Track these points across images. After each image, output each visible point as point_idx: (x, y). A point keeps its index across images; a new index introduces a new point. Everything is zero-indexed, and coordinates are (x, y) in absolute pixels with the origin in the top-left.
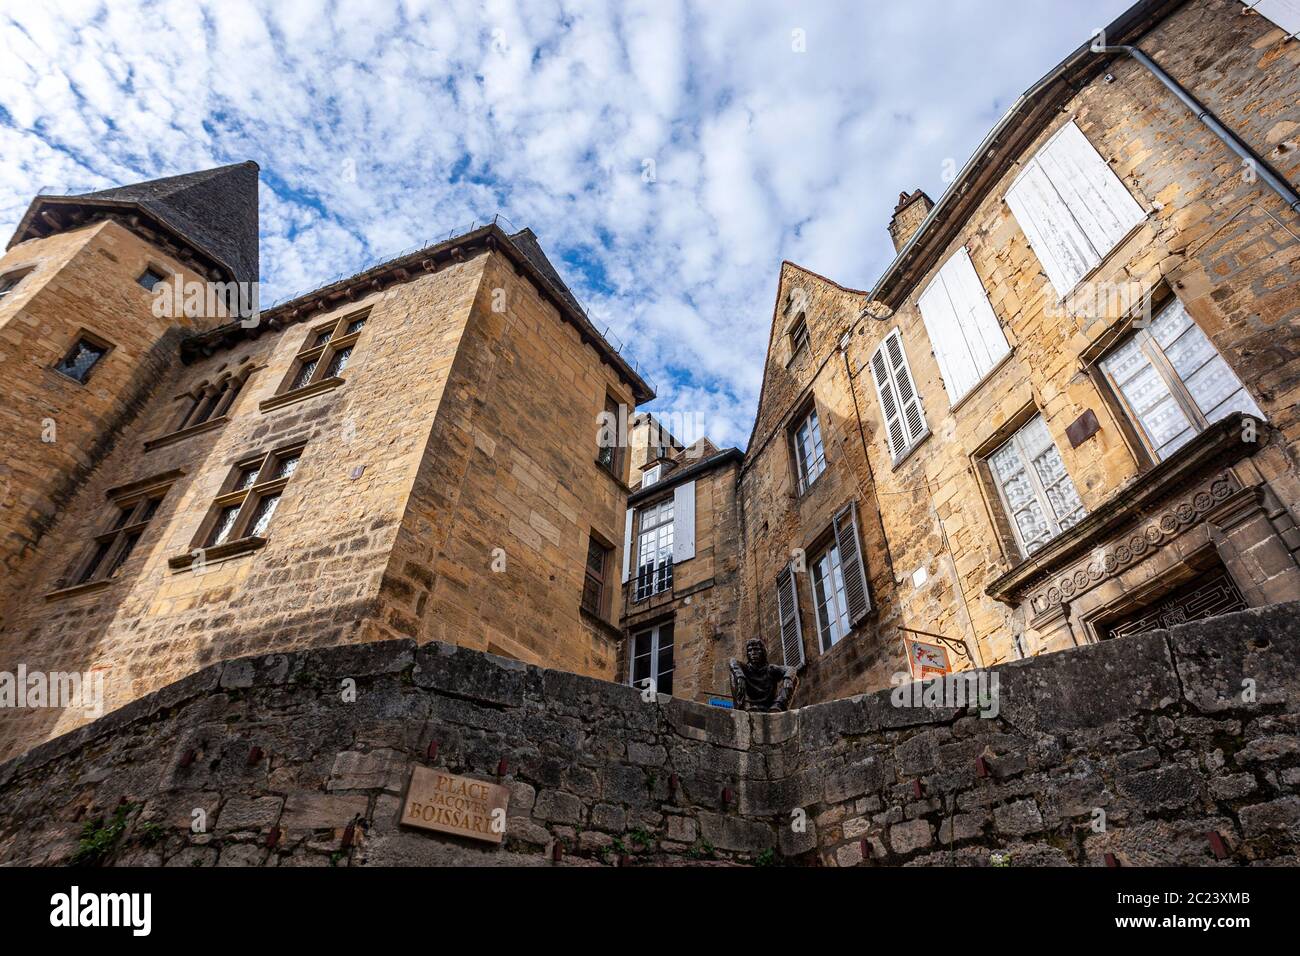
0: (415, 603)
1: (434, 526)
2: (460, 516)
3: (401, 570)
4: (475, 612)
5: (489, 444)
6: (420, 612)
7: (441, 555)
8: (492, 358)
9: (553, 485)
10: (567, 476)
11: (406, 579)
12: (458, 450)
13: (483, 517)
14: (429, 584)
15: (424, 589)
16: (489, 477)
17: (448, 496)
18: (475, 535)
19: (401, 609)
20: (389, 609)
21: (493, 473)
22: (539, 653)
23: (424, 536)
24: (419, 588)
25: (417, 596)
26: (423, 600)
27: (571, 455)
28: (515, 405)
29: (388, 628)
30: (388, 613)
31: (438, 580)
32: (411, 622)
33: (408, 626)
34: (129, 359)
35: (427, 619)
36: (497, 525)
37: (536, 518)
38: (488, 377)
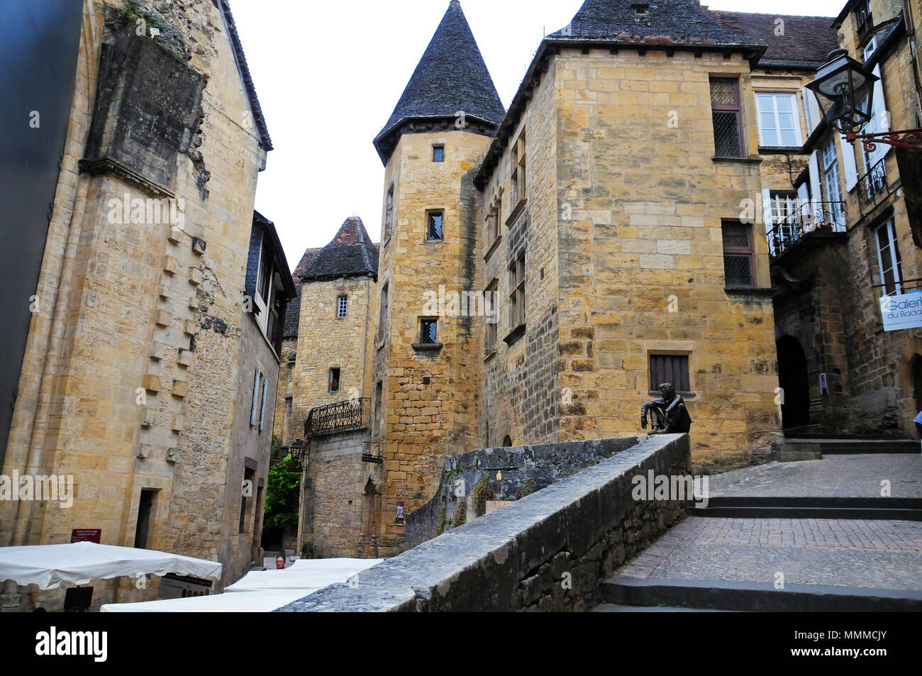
0: (585, 351)
1: (582, 299)
2: (599, 281)
3: (569, 336)
4: (631, 336)
5: (604, 216)
6: (590, 354)
7: (593, 313)
8: (586, 147)
9: (671, 209)
10: (684, 192)
11: (573, 340)
12: (582, 237)
13: (616, 272)
14: (590, 336)
15: (589, 340)
16: (613, 240)
17: (585, 273)
18: (613, 287)
19: (577, 359)
20: (569, 362)
21: (615, 234)
22: (692, 339)
23: (577, 308)
24: (584, 341)
25: (585, 347)
26: (590, 346)
27: (685, 171)
28: (617, 170)
29: (573, 373)
30: (570, 365)
31: (596, 329)
32: (586, 363)
33: (585, 366)
34: (453, 212)
35: (596, 357)
36: (629, 270)
37: (662, 245)
38: (588, 165)
